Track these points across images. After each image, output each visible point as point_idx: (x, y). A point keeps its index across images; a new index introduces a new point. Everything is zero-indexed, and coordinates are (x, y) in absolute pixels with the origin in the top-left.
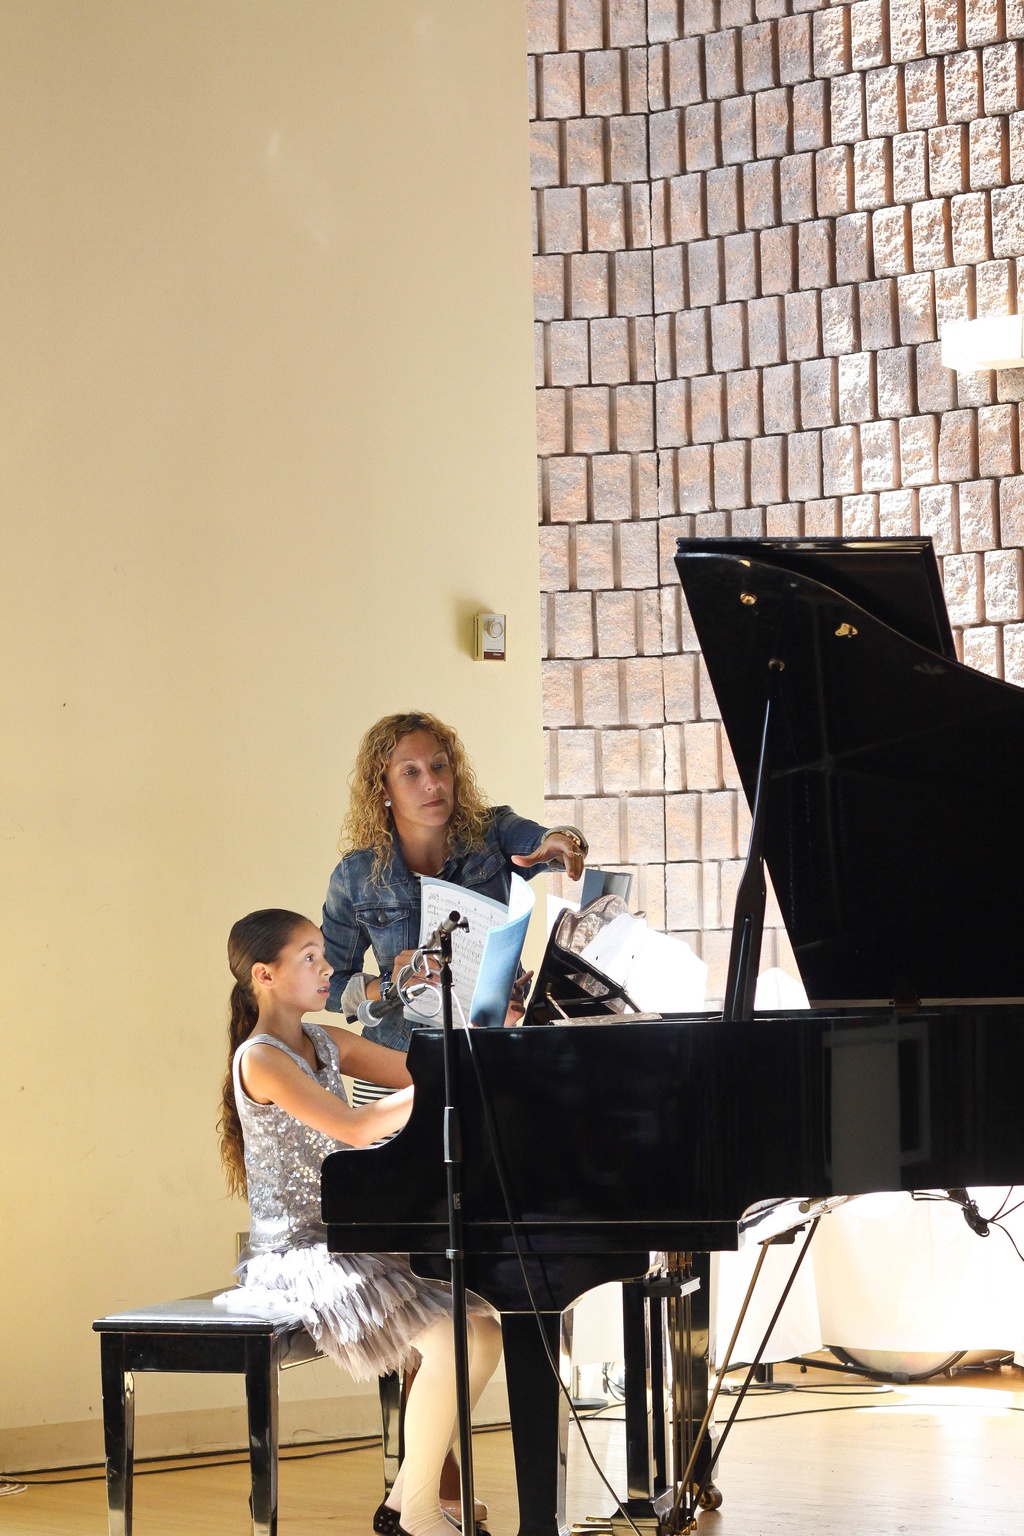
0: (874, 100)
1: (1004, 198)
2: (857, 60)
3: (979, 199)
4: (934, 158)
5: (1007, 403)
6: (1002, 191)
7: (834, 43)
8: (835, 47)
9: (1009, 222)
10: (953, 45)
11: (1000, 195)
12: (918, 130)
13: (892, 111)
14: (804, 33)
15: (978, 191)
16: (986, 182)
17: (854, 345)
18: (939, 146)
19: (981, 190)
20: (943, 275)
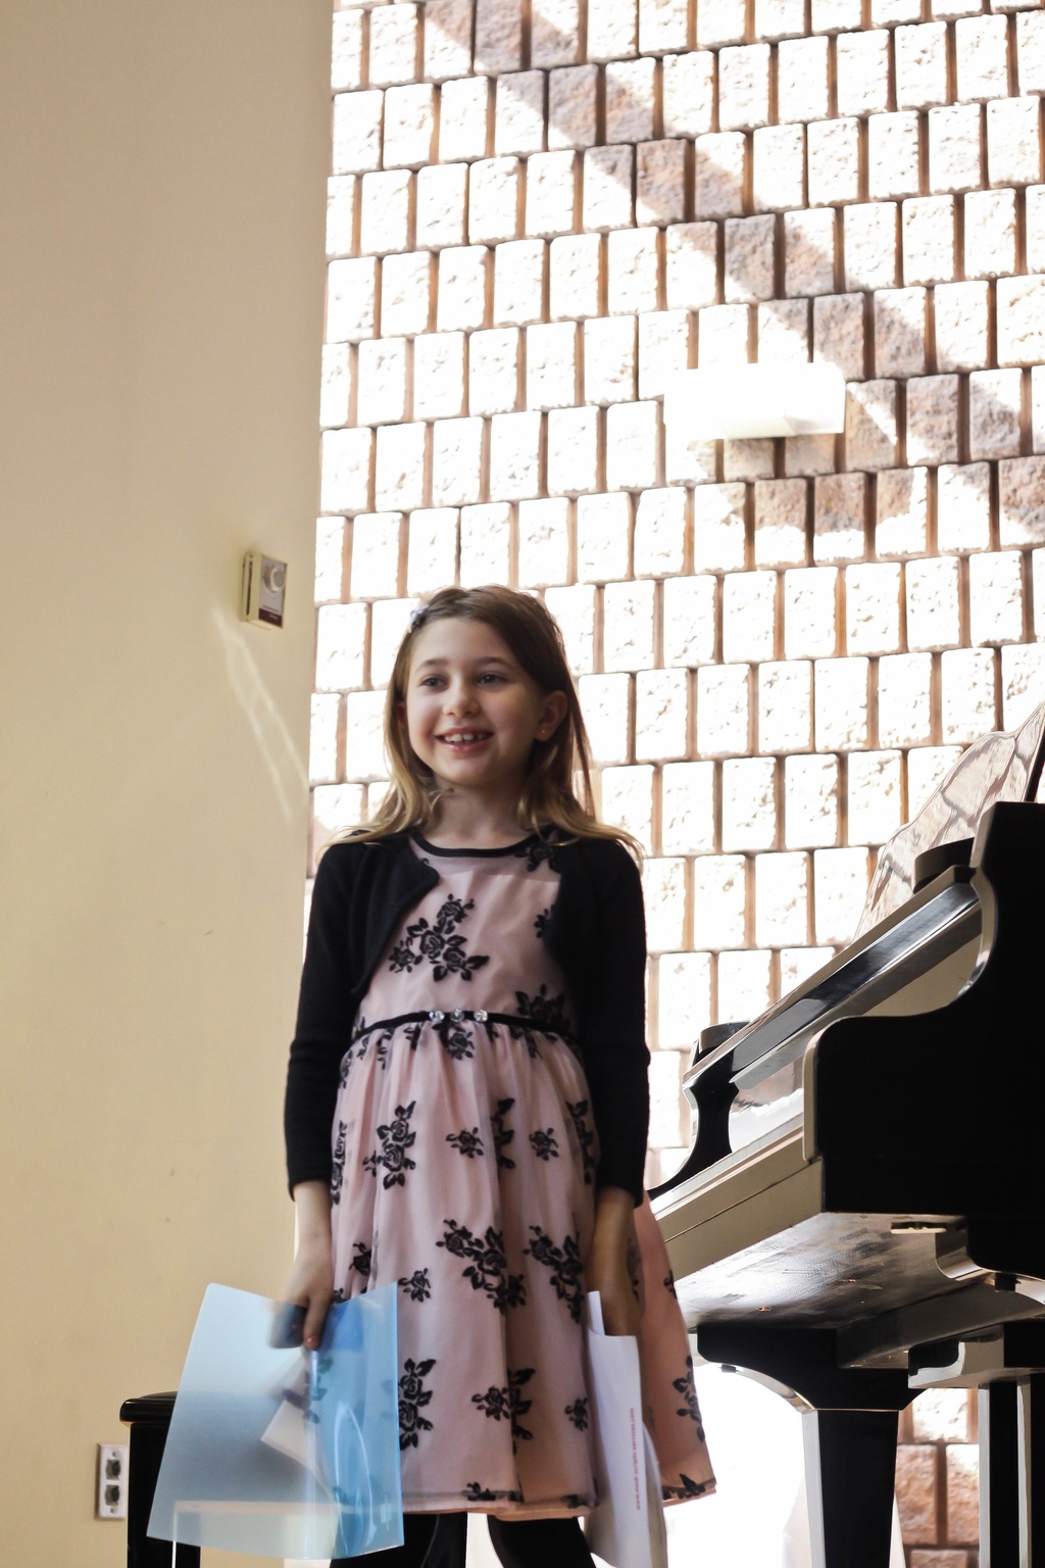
0: (560, 104)
1: (743, 231)
2: (540, 54)
3: (708, 230)
4: (644, 177)
5: (738, 480)
6: (742, 221)
7: (506, 32)
8: (509, 36)
9: (749, 261)
10: (681, 42)
11: (738, 225)
12: (622, 143)
13: (585, 118)
14: (464, 19)
15: (704, 220)
16: (720, 209)
17: (516, 404)
18: (651, 164)
19: (712, 219)
20: (652, 321)
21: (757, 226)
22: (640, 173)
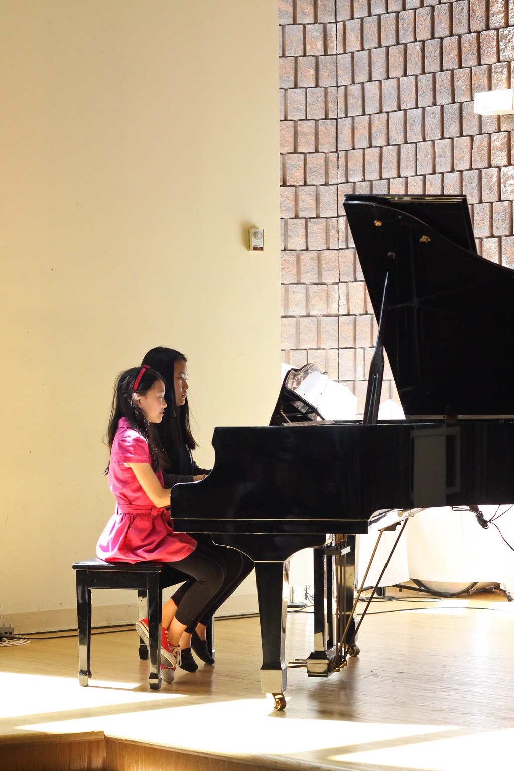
1: (506, 32)
3: (494, 33)
4: (472, 13)
5: (505, 131)
9: (508, 44)
11: (503, 31)
15: (493, 29)
16: (497, 25)
17: (433, 103)
18: (475, 8)
19: (495, 29)
20: (476, 69)
21: (510, 31)
22: (471, 11)
